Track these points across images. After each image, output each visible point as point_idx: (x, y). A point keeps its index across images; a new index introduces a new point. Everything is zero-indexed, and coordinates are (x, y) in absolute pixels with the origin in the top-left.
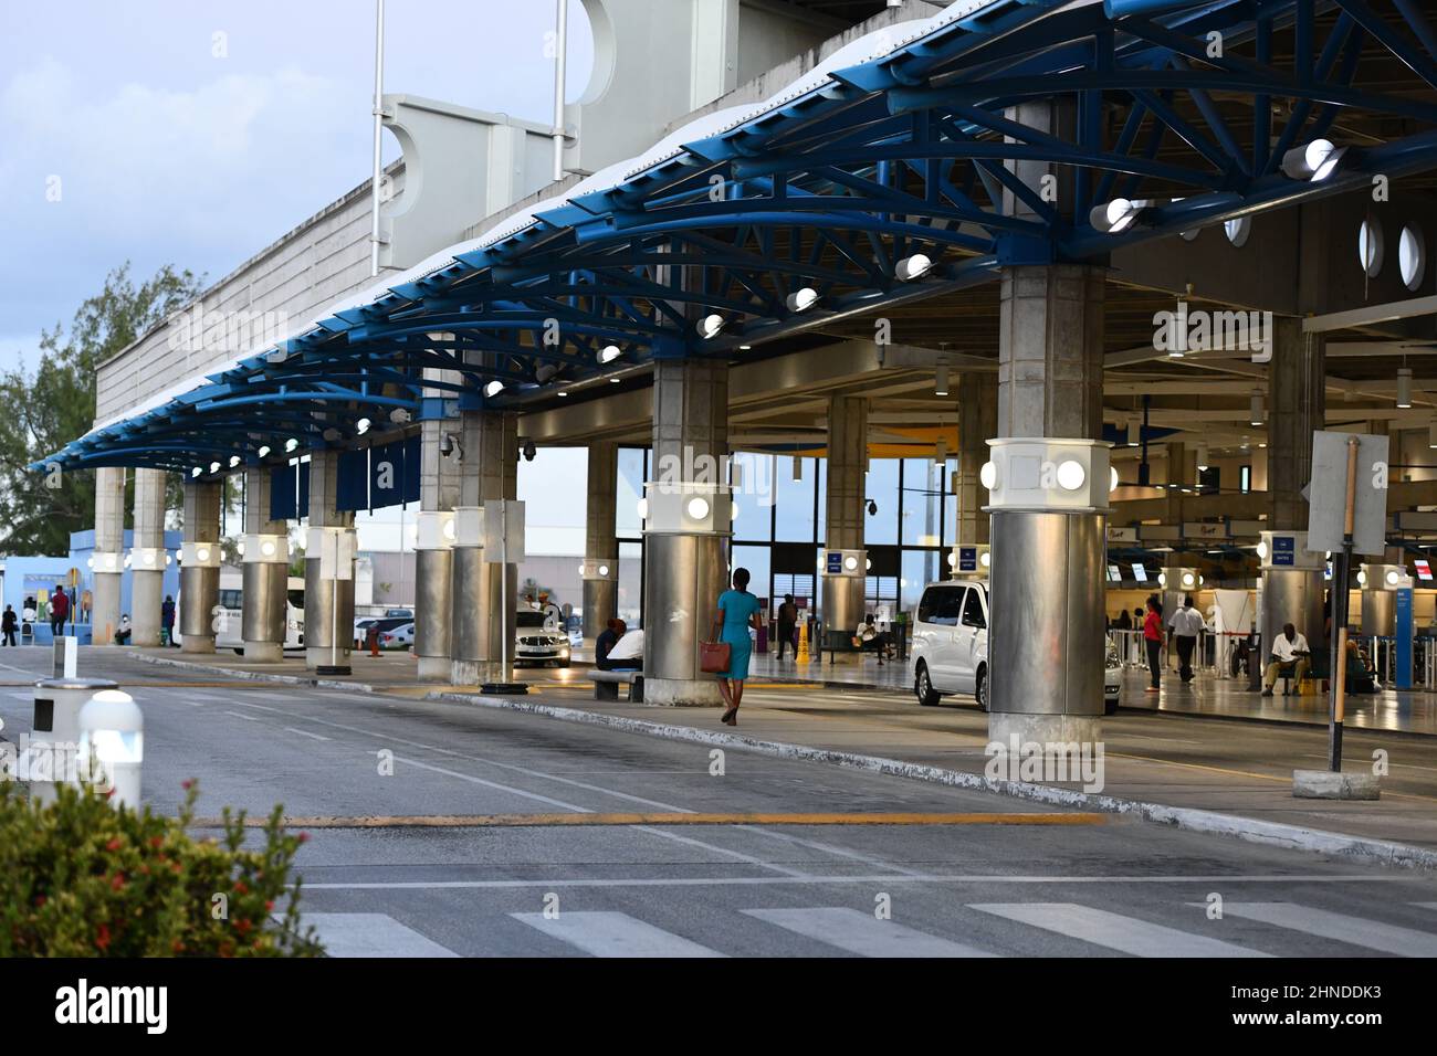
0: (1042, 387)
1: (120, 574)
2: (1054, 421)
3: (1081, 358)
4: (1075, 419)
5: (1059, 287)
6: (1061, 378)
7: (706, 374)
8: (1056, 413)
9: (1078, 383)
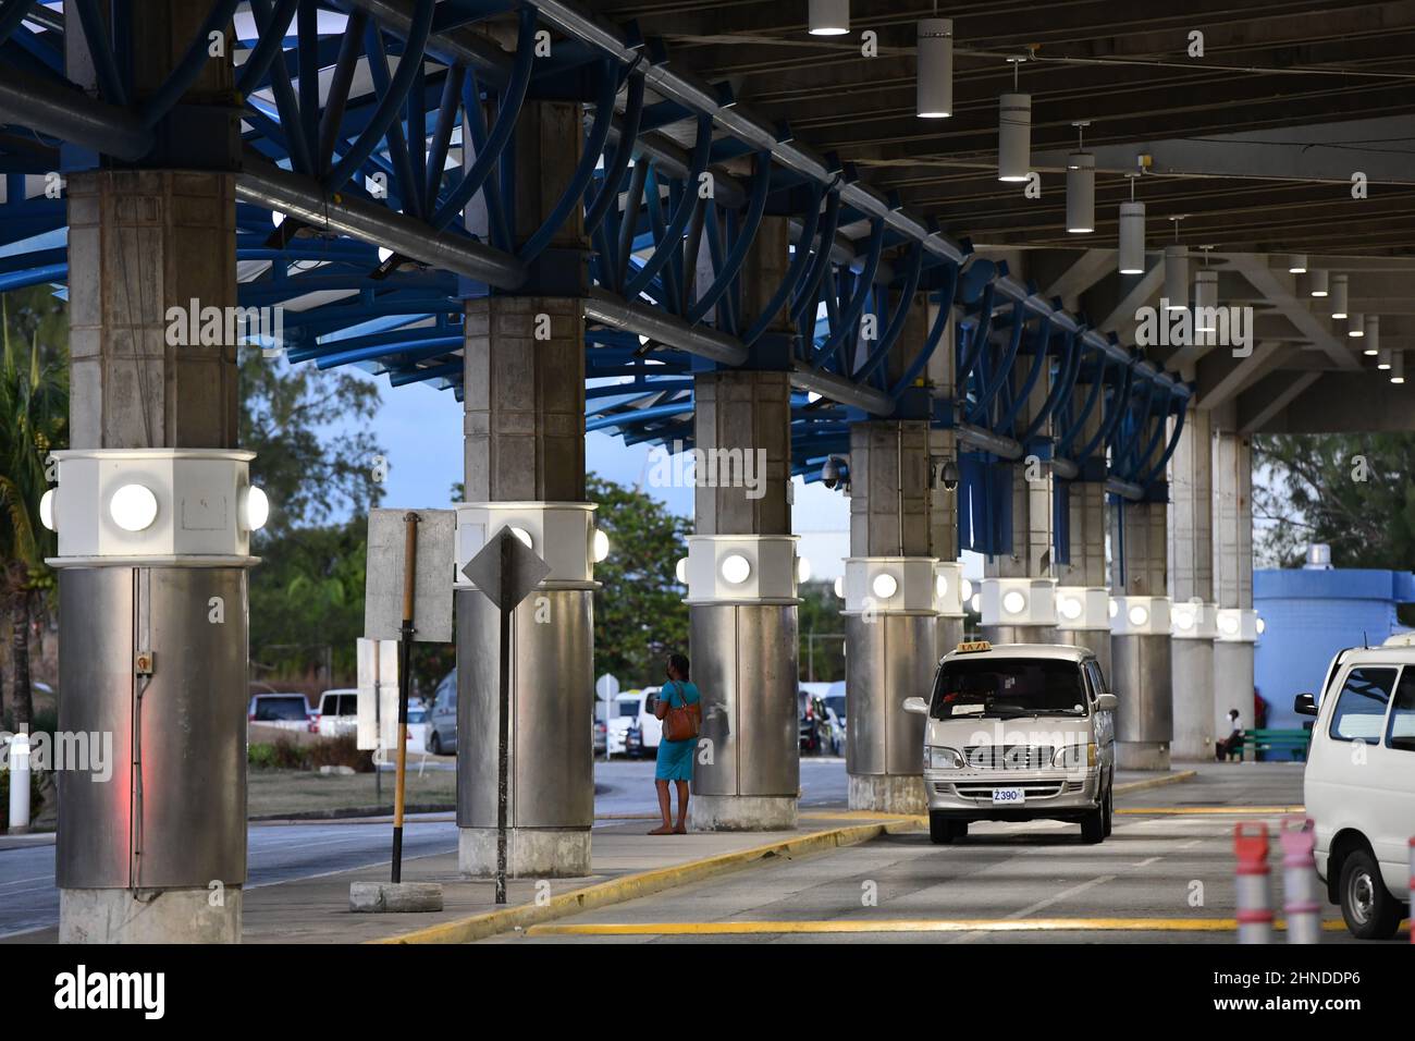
0: (487, 441)
1: (1251, 643)
2: (500, 482)
3: (532, 406)
4: (527, 479)
5: (502, 324)
6: (506, 430)
7: (744, 391)
8: (504, 473)
9: (529, 436)
